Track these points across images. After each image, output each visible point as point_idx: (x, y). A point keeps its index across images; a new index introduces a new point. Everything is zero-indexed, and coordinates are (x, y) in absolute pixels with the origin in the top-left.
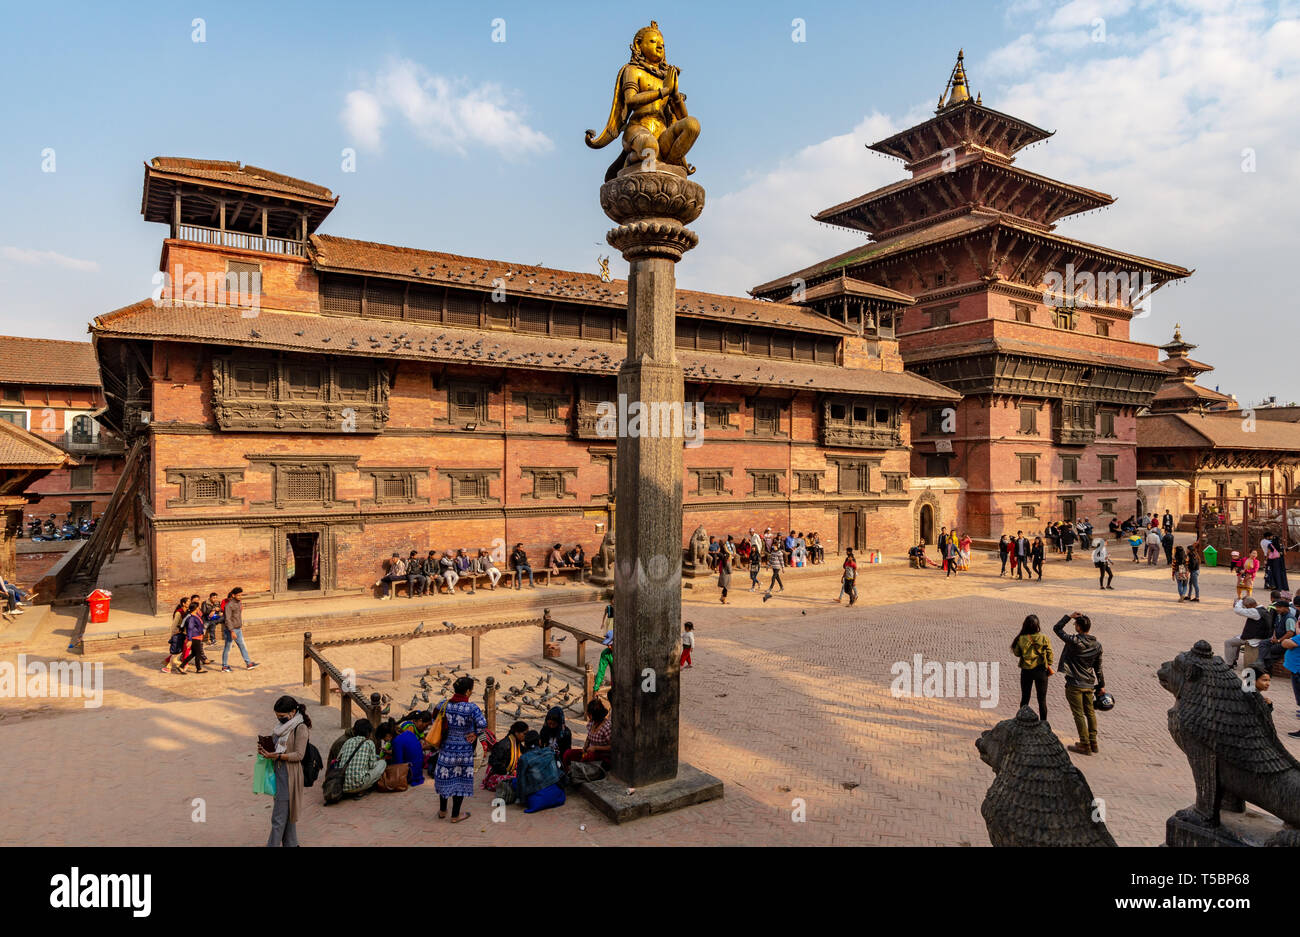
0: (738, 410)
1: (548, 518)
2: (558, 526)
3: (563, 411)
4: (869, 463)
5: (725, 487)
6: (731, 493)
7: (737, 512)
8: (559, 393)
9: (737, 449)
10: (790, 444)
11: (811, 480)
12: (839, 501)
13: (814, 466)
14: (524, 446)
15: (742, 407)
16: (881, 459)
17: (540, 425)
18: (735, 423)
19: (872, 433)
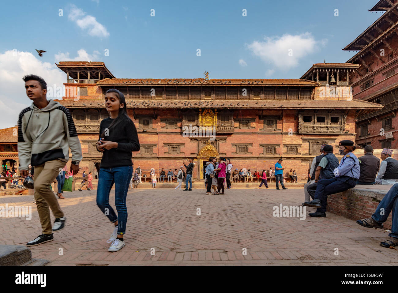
0: (255, 121)
1: (174, 161)
2: (178, 163)
3: (179, 125)
4: (327, 141)
5: (249, 151)
6: (252, 153)
7: (255, 161)
8: (178, 118)
9: (255, 136)
10: (282, 134)
11: (294, 148)
12: (309, 158)
13: (295, 143)
14: (165, 136)
15: (257, 119)
16: (335, 139)
17: (171, 129)
18: (253, 126)
19: (327, 127)
